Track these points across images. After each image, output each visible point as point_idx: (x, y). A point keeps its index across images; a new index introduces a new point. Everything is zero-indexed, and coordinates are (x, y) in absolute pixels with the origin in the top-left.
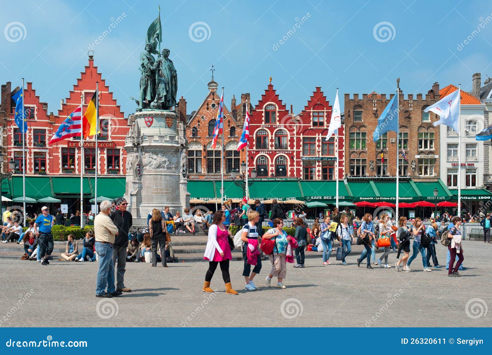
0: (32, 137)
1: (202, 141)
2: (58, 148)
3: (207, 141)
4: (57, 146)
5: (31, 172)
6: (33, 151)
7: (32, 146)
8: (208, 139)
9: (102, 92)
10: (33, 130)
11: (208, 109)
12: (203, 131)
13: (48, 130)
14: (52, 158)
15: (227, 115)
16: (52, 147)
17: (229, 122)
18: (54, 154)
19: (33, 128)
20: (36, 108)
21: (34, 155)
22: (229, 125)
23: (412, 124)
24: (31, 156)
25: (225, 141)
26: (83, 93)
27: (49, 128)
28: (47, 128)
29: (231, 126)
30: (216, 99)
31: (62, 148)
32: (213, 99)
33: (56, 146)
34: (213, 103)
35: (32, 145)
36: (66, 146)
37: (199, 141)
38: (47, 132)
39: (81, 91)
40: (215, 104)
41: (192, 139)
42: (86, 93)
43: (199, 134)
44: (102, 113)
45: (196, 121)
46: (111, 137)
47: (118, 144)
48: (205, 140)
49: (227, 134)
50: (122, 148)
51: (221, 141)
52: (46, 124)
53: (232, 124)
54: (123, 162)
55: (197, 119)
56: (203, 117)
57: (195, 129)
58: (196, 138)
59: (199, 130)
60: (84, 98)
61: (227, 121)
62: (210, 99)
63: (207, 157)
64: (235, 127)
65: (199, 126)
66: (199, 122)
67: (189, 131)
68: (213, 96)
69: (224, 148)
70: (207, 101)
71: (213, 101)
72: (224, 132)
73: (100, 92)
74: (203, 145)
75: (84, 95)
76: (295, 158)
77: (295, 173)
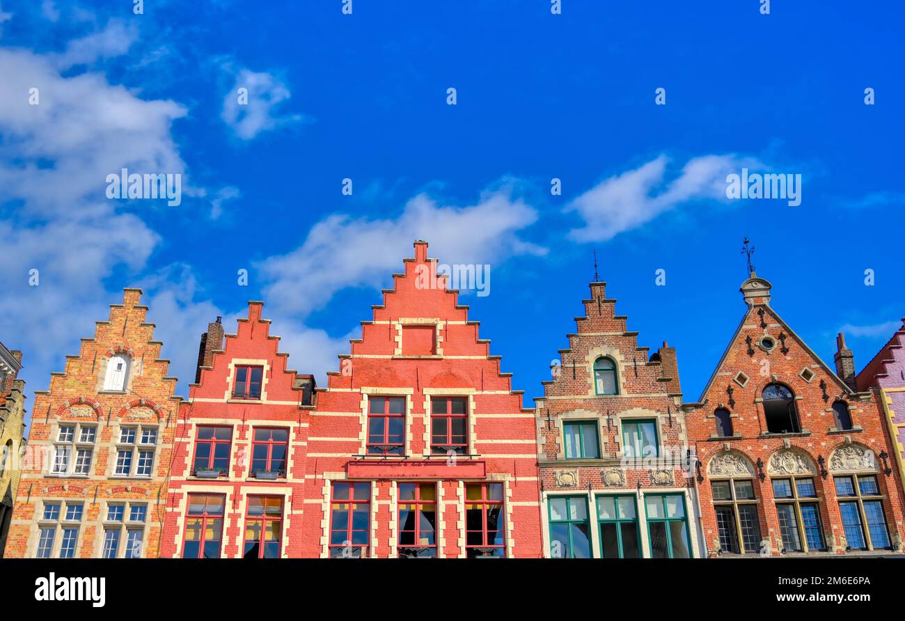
0: (248, 450)
1: (750, 448)
2: (319, 484)
3: (765, 447)
4: (319, 477)
6: (245, 491)
7: (245, 476)
8: (766, 441)
9: (450, 323)
10: (251, 429)
12: (749, 419)
13: (296, 430)
14: (301, 512)
15: (813, 366)
16: (302, 481)
17: (823, 385)
18: (307, 501)
19: (251, 423)
20: (267, 368)
21: (249, 504)
22: (826, 398)
24: (235, 506)
25: (823, 444)
26: (399, 327)
27: (297, 425)
28: (292, 424)
29: (832, 400)
30: (772, 325)
31: (333, 482)
32: (764, 326)
33: (312, 477)
34: (767, 335)
35: (246, 473)
36: (341, 476)
37: (741, 448)
38: (292, 435)
39: (393, 323)
40: (771, 337)
41: (718, 446)
42: (404, 327)
43: (736, 429)
44: (451, 379)
45: (721, 389)
46: (476, 446)
47: (498, 466)
48: (759, 446)
49: (824, 423)
50: (508, 479)
51: (810, 445)
52: (290, 414)
53: (835, 393)
54: (515, 522)
55: (725, 384)
56: (742, 379)
57: (722, 413)
58: (730, 440)
59: (737, 415)
60: (399, 339)
61: (818, 384)
62: (755, 326)
63: (773, 500)
64: (848, 401)
65: (732, 403)
66: (729, 391)
67: (707, 421)
68: (762, 317)
69: (822, 467)
70: (746, 331)
71: (765, 330)
72: (813, 418)
73: (445, 322)
74: (755, 460)
75: (401, 333)
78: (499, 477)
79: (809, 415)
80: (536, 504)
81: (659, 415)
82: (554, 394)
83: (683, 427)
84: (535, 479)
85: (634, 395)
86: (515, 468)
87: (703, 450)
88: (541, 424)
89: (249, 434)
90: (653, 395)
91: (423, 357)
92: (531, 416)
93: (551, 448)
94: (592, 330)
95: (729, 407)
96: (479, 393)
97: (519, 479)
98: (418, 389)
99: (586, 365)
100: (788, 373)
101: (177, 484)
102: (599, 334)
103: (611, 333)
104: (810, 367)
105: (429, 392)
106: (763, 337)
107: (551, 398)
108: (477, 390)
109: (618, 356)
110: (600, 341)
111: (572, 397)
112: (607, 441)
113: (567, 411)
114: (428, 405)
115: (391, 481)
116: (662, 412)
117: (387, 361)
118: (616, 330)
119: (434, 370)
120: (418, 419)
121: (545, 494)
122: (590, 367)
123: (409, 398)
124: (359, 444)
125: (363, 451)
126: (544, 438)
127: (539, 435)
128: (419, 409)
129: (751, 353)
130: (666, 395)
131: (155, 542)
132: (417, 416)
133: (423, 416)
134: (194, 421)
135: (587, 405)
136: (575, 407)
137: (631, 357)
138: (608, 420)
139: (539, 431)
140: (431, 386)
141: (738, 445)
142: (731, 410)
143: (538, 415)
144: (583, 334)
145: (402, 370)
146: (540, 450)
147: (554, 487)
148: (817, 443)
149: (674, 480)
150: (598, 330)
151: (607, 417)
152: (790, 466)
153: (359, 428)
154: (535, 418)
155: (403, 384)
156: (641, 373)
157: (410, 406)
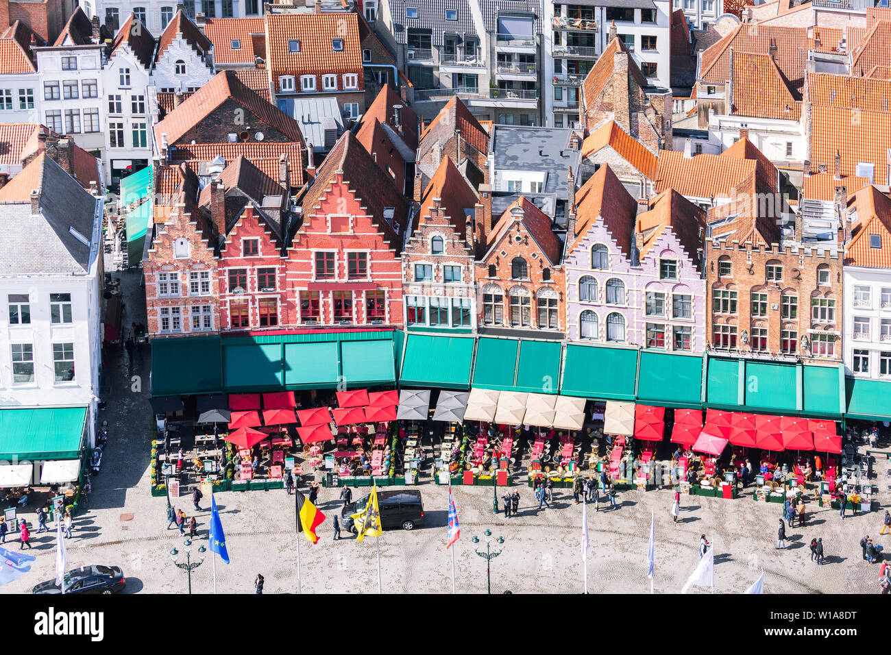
0: (256, 279)
1: (503, 284)
2: (294, 292)
3: (510, 284)
4: (293, 289)
5: (255, 325)
6: (257, 297)
8: (510, 281)
9: (358, 217)
10: (256, 270)
11: (510, 242)
12: (505, 271)
13: (279, 269)
14: (286, 304)
15: (538, 252)
16: (285, 291)
17: (541, 261)
18: (288, 300)
19: (256, 267)
20: (260, 240)
21: (260, 303)
22: (541, 266)
23: (803, 287)
24: (254, 304)
25: (536, 286)
26: (329, 218)
27: (280, 266)
28: (277, 266)
29: (544, 267)
30: (522, 231)
31: (301, 292)
32: (518, 230)
33: (289, 289)
35: (256, 290)
36: (306, 289)
37: (499, 284)
38: (278, 272)
39: (326, 216)
40: (521, 237)
41: (489, 281)
42: (332, 218)
43: (497, 275)
44: (358, 244)
45: (494, 257)
46: (370, 275)
47: (381, 284)
48: (507, 283)
49: (538, 277)
50: (387, 289)
51: (530, 285)
52: (276, 261)
53: (546, 265)
54: (389, 308)
55: (496, 255)
56: (504, 253)
57: (492, 267)
58: (494, 279)
59: (499, 268)
60: (329, 224)
61: (539, 260)
62: (514, 230)
63: (511, 305)
64: (550, 269)
65: (498, 264)
66: (498, 258)
67: (484, 271)
68: (518, 226)
69: (534, 294)
70: (510, 232)
71: (519, 233)
72: (532, 273)
73: (354, 217)
74: (505, 289)
75: (330, 221)
76: (635, 318)
77: (635, 338)
78: (381, 289)
79: (531, 271)
80: (401, 300)
82: (411, 252)
83: (474, 272)
84: (401, 289)
85: (451, 256)
86: (390, 285)
87: (481, 283)
88: (404, 265)
89: (256, 273)
90: (461, 257)
92: (399, 262)
93: (409, 276)
94: (432, 223)
96: (372, 251)
97: (392, 289)
98: (340, 249)
99: (428, 240)
100: (526, 254)
101: (224, 297)
102: (437, 226)
103: (443, 226)
104: (536, 252)
105: (346, 251)
106: (517, 236)
107: (410, 255)
108: (371, 249)
109: (444, 237)
110: (436, 229)
111: (420, 254)
112: (436, 276)
113: (417, 260)
114: (346, 257)
115: (329, 292)
117: (323, 236)
119: (349, 240)
120: (341, 263)
121: (405, 296)
122: (430, 241)
123: (336, 253)
124: (312, 275)
125: (314, 278)
126: (405, 271)
127: (403, 270)
128: (341, 258)
130: (467, 257)
131: (218, 322)
132: (340, 261)
133: (343, 262)
134: (227, 268)
135: (428, 258)
136: (421, 258)
137: (452, 238)
138: (437, 266)
140: (347, 248)
141: (497, 282)
142: (497, 266)
143: (403, 261)
144: (428, 225)
145: (330, 240)
146: (403, 277)
147: (409, 293)
148: (533, 285)
150: (435, 224)
152: (520, 292)
153: (311, 267)
154: (401, 263)
155: (334, 247)
156: (457, 245)
157: (336, 257)
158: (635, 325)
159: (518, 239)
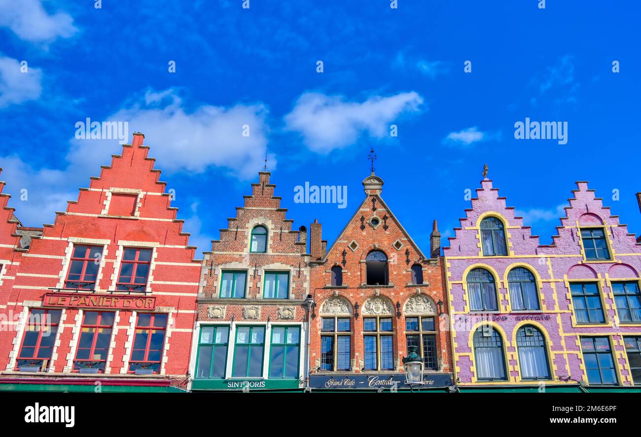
1: (351, 295)
2: (19, 309)
3: (362, 295)
4: (21, 304)
8: (364, 290)
9: (149, 193)
12: (355, 274)
13: (7, 267)
15: (403, 239)
16: (4, 307)
17: (407, 253)
22: (408, 261)
25: (402, 294)
26: (109, 194)
27: (10, 263)
28: (5, 262)
29: (412, 263)
30: (380, 210)
31: (31, 308)
32: (374, 209)
33: (14, 304)
34: (375, 216)
36: (38, 304)
37: (345, 295)
38: (4, 271)
39: (104, 190)
40: (378, 217)
41: (330, 292)
42: (113, 194)
43: (344, 281)
44: (142, 234)
45: (338, 252)
46: (152, 285)
47: (165, 301)
48: (358, 294)
49: (404, 279)
50: (172, 311)
51: (393, 294)
52: (5, 254)
53: (414, 259)
54: (171, 344)
55: (341, 249)
56: (354, 245)
57: (337, 269)
58: (339, 288)
59: (346, 271)
60: (107, 203)
61: (404, 252)
62: (368, 210)
63: (363, 332)
64: (422, 264)
65: (344, 262)
66: (344, 254)
67: (325, 274)
68: (374, 203)
69: (398, 310)
70: (362, 212)
71: (375, 212)
72: (398, 275)
73: (145, 193)
74: (354, 303)
75: (109, 198)
76: (561, 330)
77: (567, 367)
78: (164, 310)
79: (395, 273)
80: (190, 330)
81: (292, 269)
82: (219, 250)
83: (308, 278)
84: (193, 312)
85: (276, 254)
86: (179, 303)
87: (319, 295)
88: (205, 271)
90: (290, 254)
91: (123, 217)
92: (199, 265)
93: (210, 289)
94: (255, 206)
95: (342, 265)
96: (162, 246)
97: (180, 311)
98: (114, 241)
99: (246, 230)
100: (386, 243)
102: (259, 208)
103: (267, 209)
104: (401, 240)
105: (122, 243)
106: (372, 217)
107: (216, 253)
108: (160, 244)
109: (270, 225)
110: (259, 213)
111: (232, 253)
112: (252, 286)
113: (226, 263)
114: (120, 253)
115: (78, 310)
116: (295, 267)
117: (94, 218)
118: (272, 206)
119: (131, 227)
120: (110, 263)
121: (198, 323)
122: (249, 232)
123: (106, 247)
124: (58, 280)
125: (60, 285)
126: (206, 281)
127: (202, 279)
128: (112, 255)
129: (363, 228)
130: (299, 254)
132: (109, 261)
133: (114, 261)
135: (242, 259)
136: (233, 259)
137: (279, 226)
138: (255, 271)
139: (203, 276)
140: (125, 239)
141: (343, 293)
142: (343, 267)
143: (204, 264)
144: (248, 208)
145: (104, 226)
146: (201, 290)
147: (206, 318)
148: (397, 293)
149: (295, 316)
150: (259, 206)
151: (254, 268)
152: (377, 309)
153: (61, 267)
154: (201, 267)
155: (104, 237)
156: (284, 238)
157: (105, 252)
158: (563, 343)
159: (375, 221)
